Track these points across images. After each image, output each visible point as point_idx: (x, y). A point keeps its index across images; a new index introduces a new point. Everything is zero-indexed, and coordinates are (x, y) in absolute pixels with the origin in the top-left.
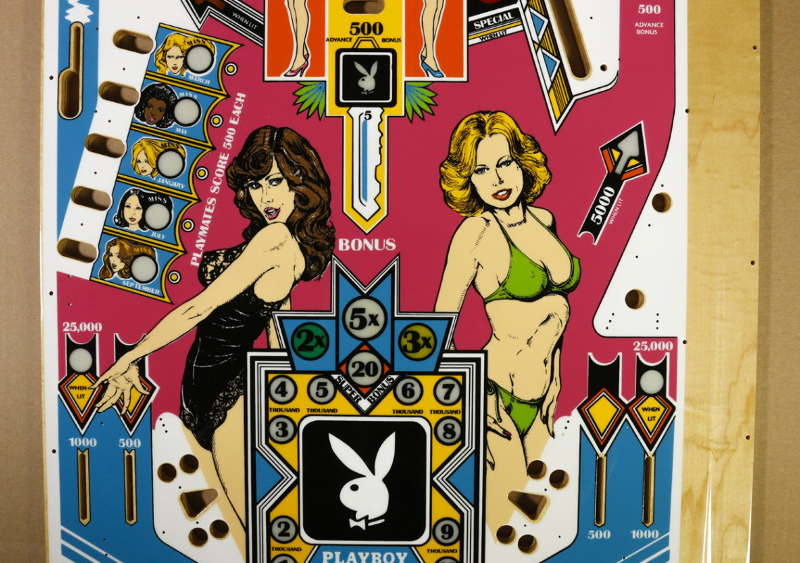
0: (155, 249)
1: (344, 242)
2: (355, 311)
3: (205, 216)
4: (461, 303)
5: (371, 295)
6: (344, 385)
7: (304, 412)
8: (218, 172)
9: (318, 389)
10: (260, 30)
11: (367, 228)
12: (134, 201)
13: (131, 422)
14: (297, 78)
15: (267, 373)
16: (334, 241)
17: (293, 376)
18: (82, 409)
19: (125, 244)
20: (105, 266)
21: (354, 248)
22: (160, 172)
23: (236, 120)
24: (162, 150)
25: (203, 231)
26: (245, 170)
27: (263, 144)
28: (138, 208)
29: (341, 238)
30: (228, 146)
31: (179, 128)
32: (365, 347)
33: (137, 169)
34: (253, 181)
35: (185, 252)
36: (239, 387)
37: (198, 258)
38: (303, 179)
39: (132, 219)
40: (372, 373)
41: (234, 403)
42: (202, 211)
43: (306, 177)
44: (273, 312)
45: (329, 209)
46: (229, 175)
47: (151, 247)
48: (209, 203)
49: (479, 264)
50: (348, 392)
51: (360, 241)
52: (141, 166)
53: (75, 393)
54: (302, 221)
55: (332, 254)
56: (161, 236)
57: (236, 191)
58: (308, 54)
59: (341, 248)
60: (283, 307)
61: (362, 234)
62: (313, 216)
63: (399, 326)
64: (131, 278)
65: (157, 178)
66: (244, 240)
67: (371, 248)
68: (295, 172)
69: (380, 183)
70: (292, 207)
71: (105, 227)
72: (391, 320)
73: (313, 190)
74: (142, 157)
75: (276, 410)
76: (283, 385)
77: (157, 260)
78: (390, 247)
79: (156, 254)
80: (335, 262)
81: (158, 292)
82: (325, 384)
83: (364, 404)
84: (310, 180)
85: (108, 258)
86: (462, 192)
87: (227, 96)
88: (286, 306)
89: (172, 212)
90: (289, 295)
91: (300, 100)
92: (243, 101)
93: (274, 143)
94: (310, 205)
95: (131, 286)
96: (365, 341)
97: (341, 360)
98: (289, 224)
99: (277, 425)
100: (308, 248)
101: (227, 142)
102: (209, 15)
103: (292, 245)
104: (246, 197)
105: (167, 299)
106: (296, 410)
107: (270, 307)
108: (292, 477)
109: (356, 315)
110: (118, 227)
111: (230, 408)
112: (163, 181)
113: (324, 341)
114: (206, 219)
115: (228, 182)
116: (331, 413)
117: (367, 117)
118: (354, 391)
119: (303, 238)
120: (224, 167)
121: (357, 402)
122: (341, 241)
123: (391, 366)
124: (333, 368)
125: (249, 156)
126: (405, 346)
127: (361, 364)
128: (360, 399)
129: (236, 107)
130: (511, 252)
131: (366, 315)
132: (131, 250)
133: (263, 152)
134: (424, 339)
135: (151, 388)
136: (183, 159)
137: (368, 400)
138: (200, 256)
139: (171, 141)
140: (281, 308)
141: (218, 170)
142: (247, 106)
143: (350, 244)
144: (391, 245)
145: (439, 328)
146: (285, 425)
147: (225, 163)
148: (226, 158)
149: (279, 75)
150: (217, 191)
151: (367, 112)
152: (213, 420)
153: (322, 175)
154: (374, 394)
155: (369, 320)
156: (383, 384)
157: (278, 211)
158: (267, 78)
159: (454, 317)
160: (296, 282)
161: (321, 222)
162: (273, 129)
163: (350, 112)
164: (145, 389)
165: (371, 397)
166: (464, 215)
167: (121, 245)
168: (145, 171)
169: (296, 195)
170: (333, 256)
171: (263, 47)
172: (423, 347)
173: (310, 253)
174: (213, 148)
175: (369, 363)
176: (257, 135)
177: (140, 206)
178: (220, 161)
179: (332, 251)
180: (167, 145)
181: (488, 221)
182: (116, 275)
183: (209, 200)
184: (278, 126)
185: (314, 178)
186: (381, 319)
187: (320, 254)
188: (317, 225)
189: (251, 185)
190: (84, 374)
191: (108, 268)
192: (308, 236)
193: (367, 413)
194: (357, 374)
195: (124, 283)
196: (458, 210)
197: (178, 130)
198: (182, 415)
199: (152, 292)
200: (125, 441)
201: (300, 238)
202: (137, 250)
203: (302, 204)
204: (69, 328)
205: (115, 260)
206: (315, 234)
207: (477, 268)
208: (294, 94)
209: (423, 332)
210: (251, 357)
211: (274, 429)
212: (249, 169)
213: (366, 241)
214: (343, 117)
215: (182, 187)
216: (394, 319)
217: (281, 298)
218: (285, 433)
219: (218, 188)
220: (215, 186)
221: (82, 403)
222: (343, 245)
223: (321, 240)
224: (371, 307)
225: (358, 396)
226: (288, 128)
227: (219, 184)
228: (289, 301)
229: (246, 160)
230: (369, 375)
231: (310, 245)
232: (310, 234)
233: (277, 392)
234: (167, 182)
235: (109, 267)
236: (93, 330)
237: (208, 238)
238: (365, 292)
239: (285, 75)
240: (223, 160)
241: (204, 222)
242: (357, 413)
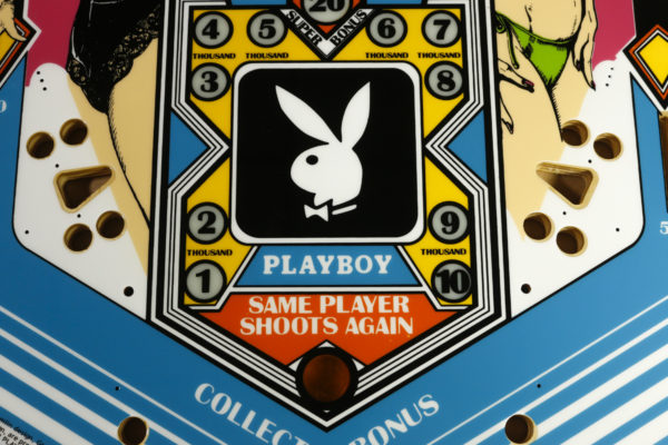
6: (297, 23)
7: (241, 58)
9: (262, 28)
15: (192, 9)
17: (229, 13)
36: (153, 27)
40: (336, 6)
41: (144, 49)
50: (304, 31)
76: (213, 24)
82: (272, 21)
83: (326, 46)
99: (203, 76)
106: (230, 56)
108: (222, 147)
111: (138, 54)
116: (279, 59)
118: (311, 31)
121: (317, 43)
128: (320, 40)
135: (28, 32)
137: (332, 40)
146: (214, 76)
152: (113, 71)
154: (339, 34)
156: (352, 21)
165: (335, 37)
193: (330, 58)
194: (316, 8)
198: (69, 67)
211: (198, 81)
218: (214, 87)
225: (316, 36)
230: (332, 9)
233: (204, 33)
242: (317, 58)
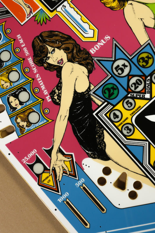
0: (32, 108)
1: (92, 50)
2: (116, 68)
3: (39, 82)
4: (147, 35)
5: (116, 59)
6: (135, 96)
7: (130, 117)
8: (32, 65)
9: (127, 105)
10: (8, 12)
11: (95, 39)
12: (12, 99)
13: (74, 175)
14: (32, 15)
15: (105, 115)
16: (89, 53)
17: (115, 108)
18: (53, 186)
19: (21, 115)
20: (20, 129)
21: (97, 49)
22: (13, 82)
23: (23, 44)
24: (7, 75)
25: (43, 87)
26: (40, 57)
27: (39, 44)
28: (15, 100)
29: (90, 50)
30: (28, 54)
31: (7, 63)
32: (130, 77)
33: (4, 88)
34: (46, 58)
35: (43, 100)
36: (100, 128)
37: (49, 98)
38: (61, 43)
39: (16, 105)
40: (140, 83)
41: (104, 135)
42: (37, 82)
43: (61, 42)
44: (90, 93)
45: (78, 44)
46: (36, 63)
47: (30, 108)
48: (37, 77)
49: (141, 19)
50: (139, 97)
51: (97, 45)
52: (5, 86)
53: (46, 182)
54: (72, 56)
55: (92, 57)
56: (31, 102)
57: (43, 65)
58: (29, 6)
59: (93, 53)
60: (91, 88)
61: (96, 43)
62: (75, 51)
63: (135, 60)
64: (32, 125)
65: (14, 85)
66: (59, 78)
67: (102, 44)
68: (57, 43)
69: (87, 23)
70: (65, 54)
71: (10, 116)
72: (130, 61)
73: (67, 43)
74: (3, 83)
75: (120, 125)
76: (114, 114)
77: (36, 111)
78: (108, 39)
79: (34, 109)
80: (95, 59)
81: (45, 121)
82: (128, 101)
83: (147, 96)
84: (64, 41)
85: (19, 125)
86: (115, 2)
87: (14, 40)
88: (92, 87)
89: (28, 91)
90: (90, 83)
91: (39, 21)
92: (20, 37)
93: (42, 41)
94: (71, 48)
95: (34, 127)
96: (128, 75)
97: (126, 88)
98: (69, 60)
99: (125, 130)
100: (82, 62)
101: (26, 54)
103: (76, 66)
105: (50, 121)
106: (127, 119)
107: (87, 92)
108: (146, 143)
109: (117, 69)
110: (13, 112)
111: (104, 138)
112: (16, 84)
113: (115, 87)
114: (41, 83)
115: (38, 65)
116: (139, 109)
117: (64, 7)
118: (140, 95)
119: (78, 61)
120: (32, 62)
121: (144, 97)
122: (91, 51)
123: (144, 75)
124: (126, 93)
125: (37, 51)
126: (143, 65)
127: (134, 83)
128: (144, 95)
129: (20, 41)
130: (148, 7)
131: (121, 67)
132: (25, 115)
133: (41, 46)
134: (146, 57)
135: (70, 156)
136: (17, 71)
137: (147, 93)
138: (49, 96)
139: (8, 69)
140: (91, 89)
141: (31, 64)
142: (23, 38)
143: (94, 49)
144: (108, 38)
145: (148, 49)
146: (127, 127)
147: (31, 60)
148: (31, 58)
149: (25, 19)
150: (36, 71)
151: (63, 6)
152: (102, 148)
153: (66, 37)
154: (148, 90)
155: (123, 67)
156: (147, 84)
157: (62, 60)
158: (22, 24)
159: (149, 42)
160: (88, 77)
161: (79, 51)
162: (38, 37)
163: (57, 10)
164: (69, 158)
165: (147, 91)
166: (122, 9)
167: (20, 117)
168: (8, 86)
169: (63, 49)
170: (93, 58)
171: (13, 16)
172: (149, 60)
173: (84, 63)
174: (24, 59)
175: (136, 81)
176: (34, 43)
177: (16, 99)
178: (29, 61)
179: (91, 56)
180: (8, 71)
181: (131, 4)
182: (26, 128)
183: (37, 76)
184: (38, 34)
185: (64, 40)
186: (127, 64)
187: (88, 61)
188: (79, 53)
189: (46, 59)
190: (43, 172)
191: (22, 128)
192: (79, 59)
193: (151, 98)
194: (136, 88)
195: (31, 128)
196: (119, 9)
197: (8, 64)
198: (90, 156)
199: (43, 123)
200: (78, 184)
201: (77, 62)
202: (26, 114)
203: (68, 51)
204: (25, 160)
205: (22, 124)
206: (81, 56)
207: (142, 20)
208: (35, 21)
209: (144, 55)
210: (96, 114)
211: (125, 132)
212: (41, 55)
213: (99, 44)
214: (57, 14)
215: (24, 80)
216: (131, 60)
217: (88, 86)
218: (130, 130)
219: (36, 70)
220: (34, 70)
221: (51, 183)
222: (92, 51)
223: (84, 56)
224: (120, 63)
225: (143, 95)
226: (42, 32)
227: (35, 68)
228: (91, 85)
229: (38, 53)
230: (140, 85)
231: (82, 61)
232: (79, 57)
233: (115, 118)
234: (18, 83)
235: (21, 128)
236: (34, 154)
237: (47, 88)
238: (114, 60)
239: (27, 18)
240: (30, 60)
241: (41, 85)
242: (148, 101)
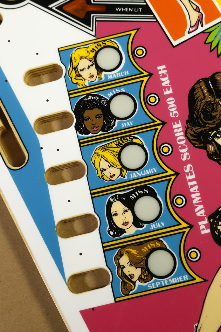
0: (161, 239)
3: (190, 184)
8: (180, 141)
10: (146, 10)
12: (118, 207)
14: (200, 29)
19: (131, 250)
20: (123, 281)
22: (127, 169)
23: (169, 90)
24: (119, 149)
25: (196, 198)
27: (205, 97)
28: (125, 211)
30: (176, 114)
31: (123, 123)
33: (105, 178)
34: (215, 132)
35: (191, 226)
37: (205, 225)
39: (126, 224)
42: (185, 182)
46: (191, 138)
47: (156, 239)
48: (187, 171)
52: (107, 173)
56: (161, 225)
57: (205, 148)
58: (197, 7)
64: (154, 279)
65: (129, 176)
71: (104, 245)
74: (104, 165)
77: (168, 248)
79: (165, 243)
81: (186, 277)
85: (122, 271)
87: (150, 75)
89: (159, 197)
91: (213, 46)
92: (165, 71)
93: (213, 91)
95: (157, 286)
101: (172, 112)
102: (96, 21)
104: (216, 149)
105: (198, 280)
110: (116, 238)
112: (135, 175)
114: (192, 186)
115: (193, 144)
120: (182, 133)
125: (198, 113)
129: (162, 79)
132: (140, 252)
133: (208, 103)
136: (142, 146)
138: (206, 222)
139: (122, 137)
141: (178, 139)
142: (171, 74)
147: (181, 129)
148: (180, 125)
149: (183, 35)
150: (188, 156)
158: (175, 43)
162: (206, 80)
167: (128, 253)
168: (114, 175)
171: (157, 21)
174: (163, 123)
176: (195, 92)
177: (126, 208)
178: (176, 131)
180: (121, 142)
182: (138, 283)
183: (186, 169)
184: (208, 75)
189: (215, 136)
191: (128, 282)
195: (150, 287)
197: (124, 125)
199: (181, 281)
202: (145, 249)
205: (129, 270)
208: (205, 43)
212: (205, 124)
215: (155, 171)
219: (188, 154)
220: (183, 153)
226: (218, 73)
227: (186, 150)
229: (198, 118)
234: (139, 174)
235: (127, 280)
237: (204, 201)
239: (189, 33)
240: (178, 128)
241: (192, 190)
